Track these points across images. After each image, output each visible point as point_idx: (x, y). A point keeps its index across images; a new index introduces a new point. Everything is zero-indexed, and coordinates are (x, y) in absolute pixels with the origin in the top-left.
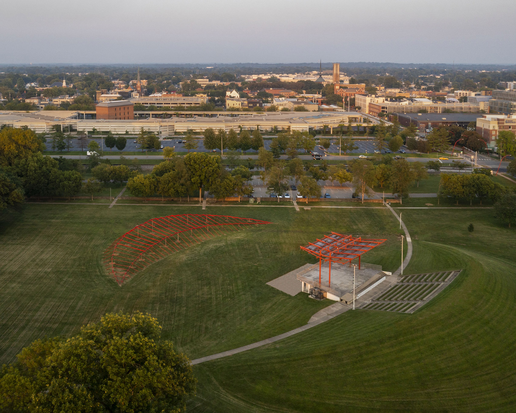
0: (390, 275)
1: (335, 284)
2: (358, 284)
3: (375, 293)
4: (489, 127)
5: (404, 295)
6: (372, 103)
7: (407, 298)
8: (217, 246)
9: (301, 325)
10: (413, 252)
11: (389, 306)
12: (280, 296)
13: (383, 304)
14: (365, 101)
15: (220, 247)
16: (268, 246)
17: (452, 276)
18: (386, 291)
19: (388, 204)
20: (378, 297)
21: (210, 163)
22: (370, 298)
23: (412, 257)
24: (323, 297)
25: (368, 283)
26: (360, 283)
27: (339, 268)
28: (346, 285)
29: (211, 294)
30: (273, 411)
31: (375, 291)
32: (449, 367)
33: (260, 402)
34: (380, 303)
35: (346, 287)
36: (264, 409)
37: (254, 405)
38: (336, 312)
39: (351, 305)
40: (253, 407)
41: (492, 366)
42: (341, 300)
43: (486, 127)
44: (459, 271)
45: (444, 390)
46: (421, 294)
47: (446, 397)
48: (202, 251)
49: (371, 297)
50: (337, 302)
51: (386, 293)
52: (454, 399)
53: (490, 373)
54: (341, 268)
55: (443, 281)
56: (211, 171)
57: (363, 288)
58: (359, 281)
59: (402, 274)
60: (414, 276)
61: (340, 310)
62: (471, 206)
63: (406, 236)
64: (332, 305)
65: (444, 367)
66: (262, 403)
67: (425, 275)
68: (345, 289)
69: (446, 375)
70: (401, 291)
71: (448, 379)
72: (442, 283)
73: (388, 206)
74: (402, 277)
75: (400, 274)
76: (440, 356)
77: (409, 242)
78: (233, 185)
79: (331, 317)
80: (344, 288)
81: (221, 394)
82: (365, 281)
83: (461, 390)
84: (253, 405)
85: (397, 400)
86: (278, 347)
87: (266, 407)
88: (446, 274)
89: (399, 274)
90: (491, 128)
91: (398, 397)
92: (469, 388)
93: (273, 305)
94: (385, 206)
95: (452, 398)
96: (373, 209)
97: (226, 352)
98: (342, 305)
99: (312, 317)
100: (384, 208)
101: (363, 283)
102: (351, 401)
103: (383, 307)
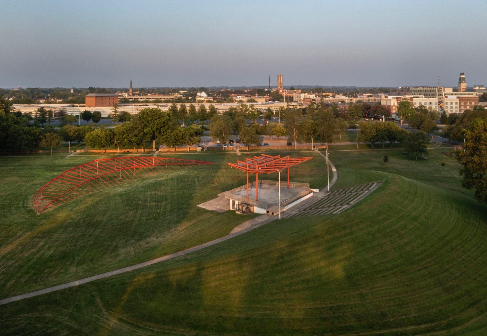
0: (317, 192)
1: (264, 200)
2: (286, 199)
3: (303, 206)
4: (391, 104)
5: (331, 203)
6: (306, 97)
7: (333, 205)
8: (157, 181)
9: (221, 236)
10: (338, 177)
11: (315, 212)
12: (207, 214)
13: (310, 212)
14: (300, 97)
15: (159, 181)
16: (206, 179)
17: (375, 186)
18: (313, 203)
19: (317, 149)
20: (305, 208)
21: (162, 116)
22: (298, 210)
23: (337, 180)
24: (250, 212)
25: (295, 198)
26: (288, 198)
27: (269, 188)
28: (274, 200)
29: (135, 217)
30: (164, 333)
31: (303, 204)
32: (382, 263)
33: (148, 324)
34: (306, 212)
35: (274, 201)
36: (153, 331)
37: (141, 328)
38: (262, 223)
39: (277, 216)
40: (138, 331)
41: (429, 260)
42: (268, 212)
43: (389, 104)
44: (381, 182)
45: (379, 289)
46: (347, 201)
47: (383, 296)
48: (141, 184)
49: (298, 208)
50: (264, 214)
51: (313, 205)
52: (392, 299)
53: (428, 267)
54: (271, 188)
55: (368, 189)
56: (162, 122)
57: (290, 201)
58: (287, 197)
59: (328, 190)
60: (340, 190)
61: (266, 221)
62: (383, 149)
63: (332, 167)
64: (258, 217)
65: (377, 263)
66: (152, 325)
67: (350, 188)
68: (273, 203)
69: (380, 272)
70: (327, 202)
71: (383, 277)
72: (367, 191)
73: (316, 150)
74: (328, 193)
75: (327, 191)
76: (371, 252)
77: (335, 171)
78: (182, 135)
79: (255, 227)
80: (271, 202)
81: (102, 317)
82: (292, 196)
83: (398, 287)
84: (139, 327)
85: (325, 306)
86: (189, 258)
87: (155, 330)
88: (369, 185)
89: (325, 191)
90: (392, 104)
91: (325, 302)
92: (407, 285)
93: (198, 222)
94: (314, 150)
95: (390, 298)
96: (304, 153)
97: (127, 267)
98: (268, 217)
99: (235, 228)
100: (313, 152)
101: (291, 198)
102: (267, 312)
103: (310, 214)
